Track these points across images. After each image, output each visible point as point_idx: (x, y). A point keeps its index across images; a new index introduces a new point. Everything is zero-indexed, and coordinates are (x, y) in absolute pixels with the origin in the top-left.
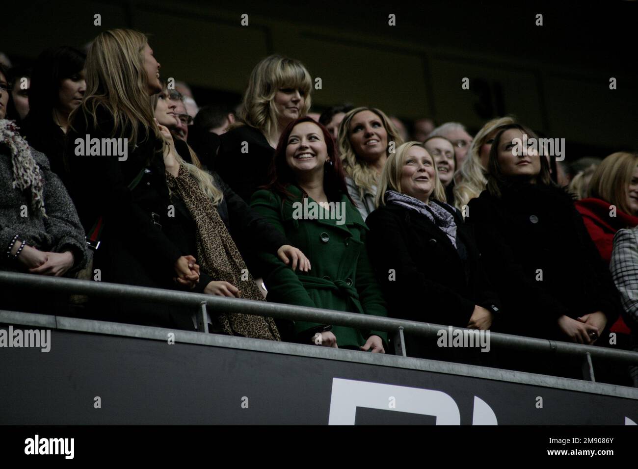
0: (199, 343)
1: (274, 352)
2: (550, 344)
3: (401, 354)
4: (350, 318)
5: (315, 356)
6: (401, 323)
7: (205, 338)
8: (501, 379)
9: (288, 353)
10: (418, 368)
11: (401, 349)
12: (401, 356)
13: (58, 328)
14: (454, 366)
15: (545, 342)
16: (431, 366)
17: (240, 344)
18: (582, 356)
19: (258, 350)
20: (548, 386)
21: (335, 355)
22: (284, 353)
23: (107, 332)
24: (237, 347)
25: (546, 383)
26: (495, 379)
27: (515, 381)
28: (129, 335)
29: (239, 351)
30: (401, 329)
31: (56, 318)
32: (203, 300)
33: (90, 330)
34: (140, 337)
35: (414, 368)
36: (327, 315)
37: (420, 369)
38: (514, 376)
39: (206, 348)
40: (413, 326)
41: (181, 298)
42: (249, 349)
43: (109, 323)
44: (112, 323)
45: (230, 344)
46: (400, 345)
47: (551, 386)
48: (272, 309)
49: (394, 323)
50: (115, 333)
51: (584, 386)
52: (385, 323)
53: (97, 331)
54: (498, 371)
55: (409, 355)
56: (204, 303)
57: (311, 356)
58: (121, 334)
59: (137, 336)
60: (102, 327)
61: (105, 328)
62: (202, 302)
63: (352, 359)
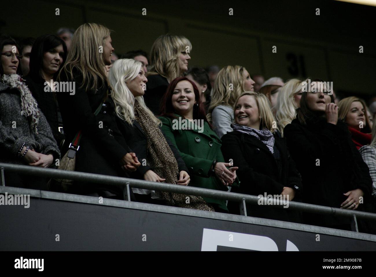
0: (125, 207)
1: (169, 212)
2: (332, 210)
3: (244, 215)
4: (214, 193)
5: (193, 215)
6: (244, 196)
7: (128, 204)
8: (303, 230)
9: (177, 213)
10: (254, 223)
11: (244, 212)
12: (244, 216)
13: (42, 197)
14: (275, 222)
15: (329, 209)
16: (262, 222)
17: (149, 208)
18: (351, 217)
19: (160, 211)
20: (331, 234)
21: (205, 215)
22: (175, 213)
23: (71, 200)
24: (147, 210)
25: (330, 233)
26: (299, 230)
27: (311, 231)
28: (83, 202)
29: (148, 212)
30: (244, 200)
31: (41, 192)
32: (127, 181)
33: (61, 199)
34: (90, 203)
35: (251, 223)
36: (200, 191)
37: (255, 223)
38: (311, 228)
39: (129, 210)
40: (251, 198)
41: (115, 181)
42: (154, 211)
43: (72, 195)
44: (73, 195)
45: (143, 208)
46: (243, 209)
47: (333, 234)
48: (168, 187)
49: (240, 197)
50: (75, 201)
51: (352, 235)
52: (234, 196)
53: (65, 199)
54: (301, 225)
55: (248, 215)
56: (128, 184)
57: (191, 215)
58: (79, 201)
59: (88, 202)
60: (68, 197)
61: (69, 198)
62: (127, 183)
63: (215, 217)
